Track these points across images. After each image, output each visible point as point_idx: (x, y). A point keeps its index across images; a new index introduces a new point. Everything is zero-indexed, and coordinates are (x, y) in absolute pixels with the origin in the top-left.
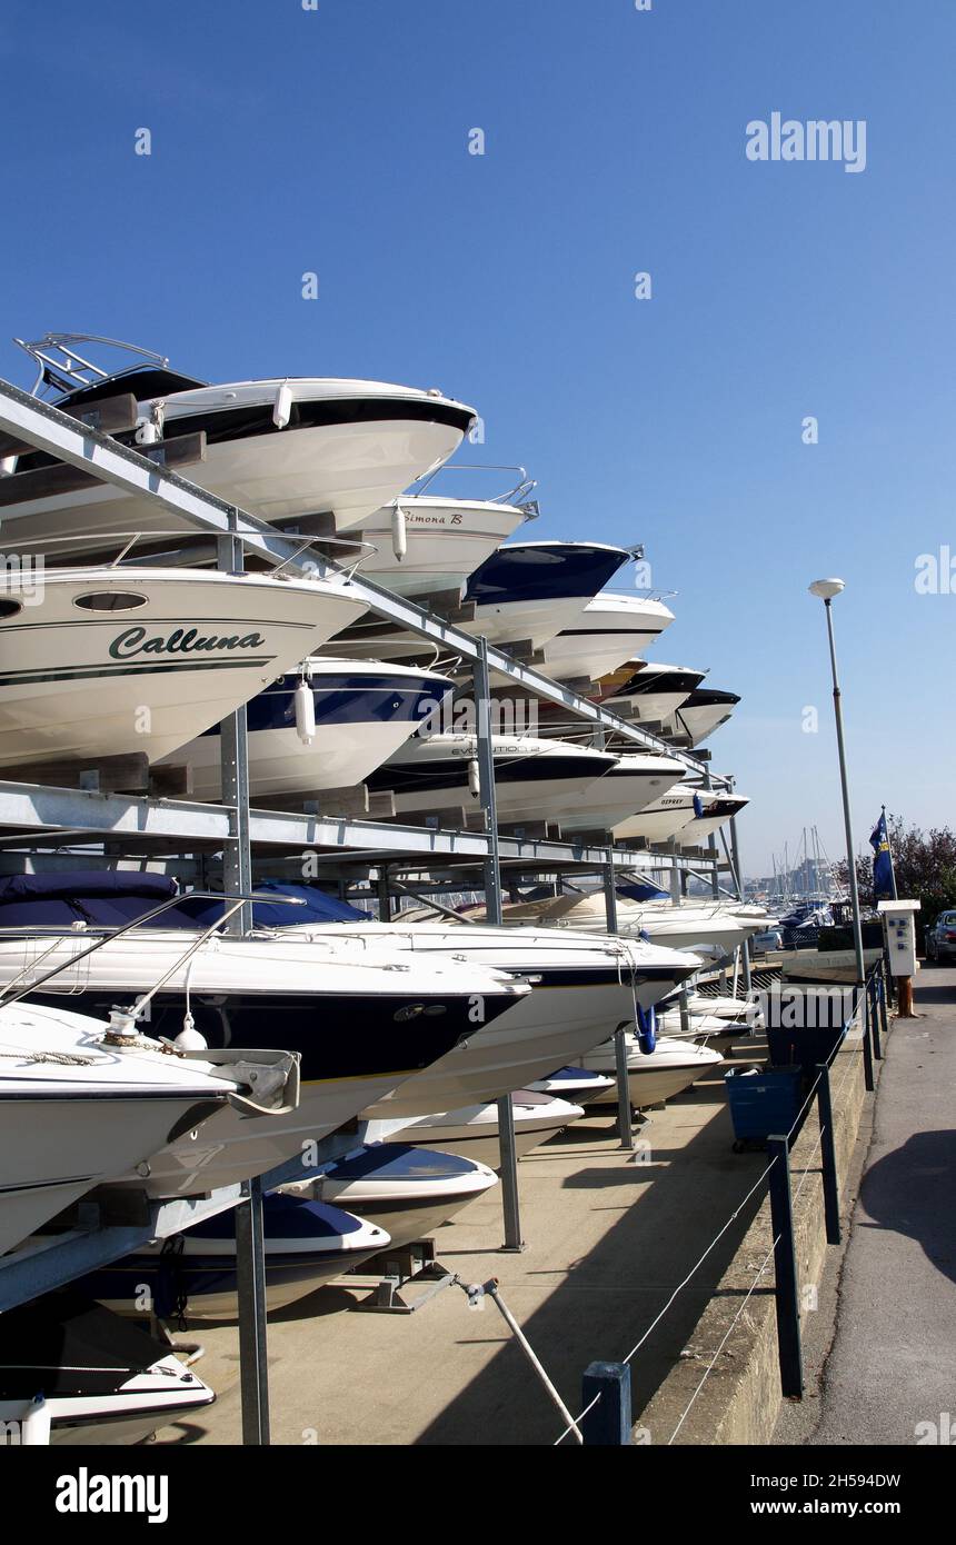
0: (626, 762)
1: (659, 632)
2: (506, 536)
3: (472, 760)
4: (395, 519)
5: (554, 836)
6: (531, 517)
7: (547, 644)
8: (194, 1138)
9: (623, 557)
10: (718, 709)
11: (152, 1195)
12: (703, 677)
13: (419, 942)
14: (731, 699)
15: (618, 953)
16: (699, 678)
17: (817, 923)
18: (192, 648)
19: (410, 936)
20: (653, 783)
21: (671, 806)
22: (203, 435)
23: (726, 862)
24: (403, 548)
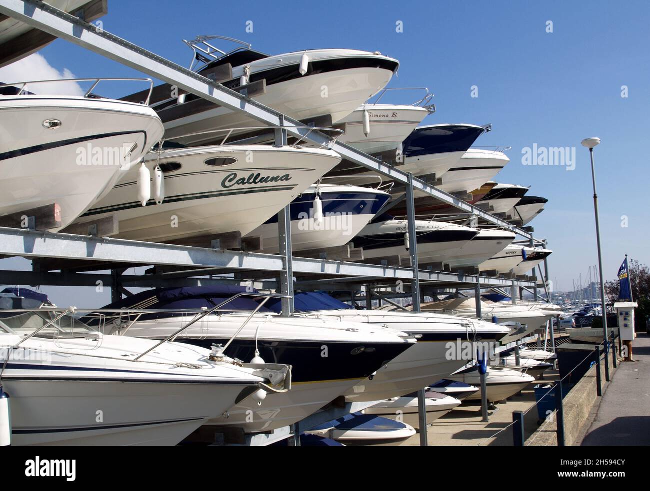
0: (483, 233)
1: (502, 167)
2: (419, 122)
3: (406, 232)
4: (364, 116)
5: (447, 269)
6: (431, 112)
7: (444, 175)
8: (260, 405)
9: (481, 130)
10: (537, 206)
11: (246, 431)
12: (527, 190)
13: (371, 319)
14: (544, 201)
15: (467, 325)
16: (525, 191)
17: (595, 314)
18: (258, 182)
19: (367, 316)
20: (498, 243)
21: (511, 254)
22: (264, 81)
23: (542, 283)
24: (368, 130)
